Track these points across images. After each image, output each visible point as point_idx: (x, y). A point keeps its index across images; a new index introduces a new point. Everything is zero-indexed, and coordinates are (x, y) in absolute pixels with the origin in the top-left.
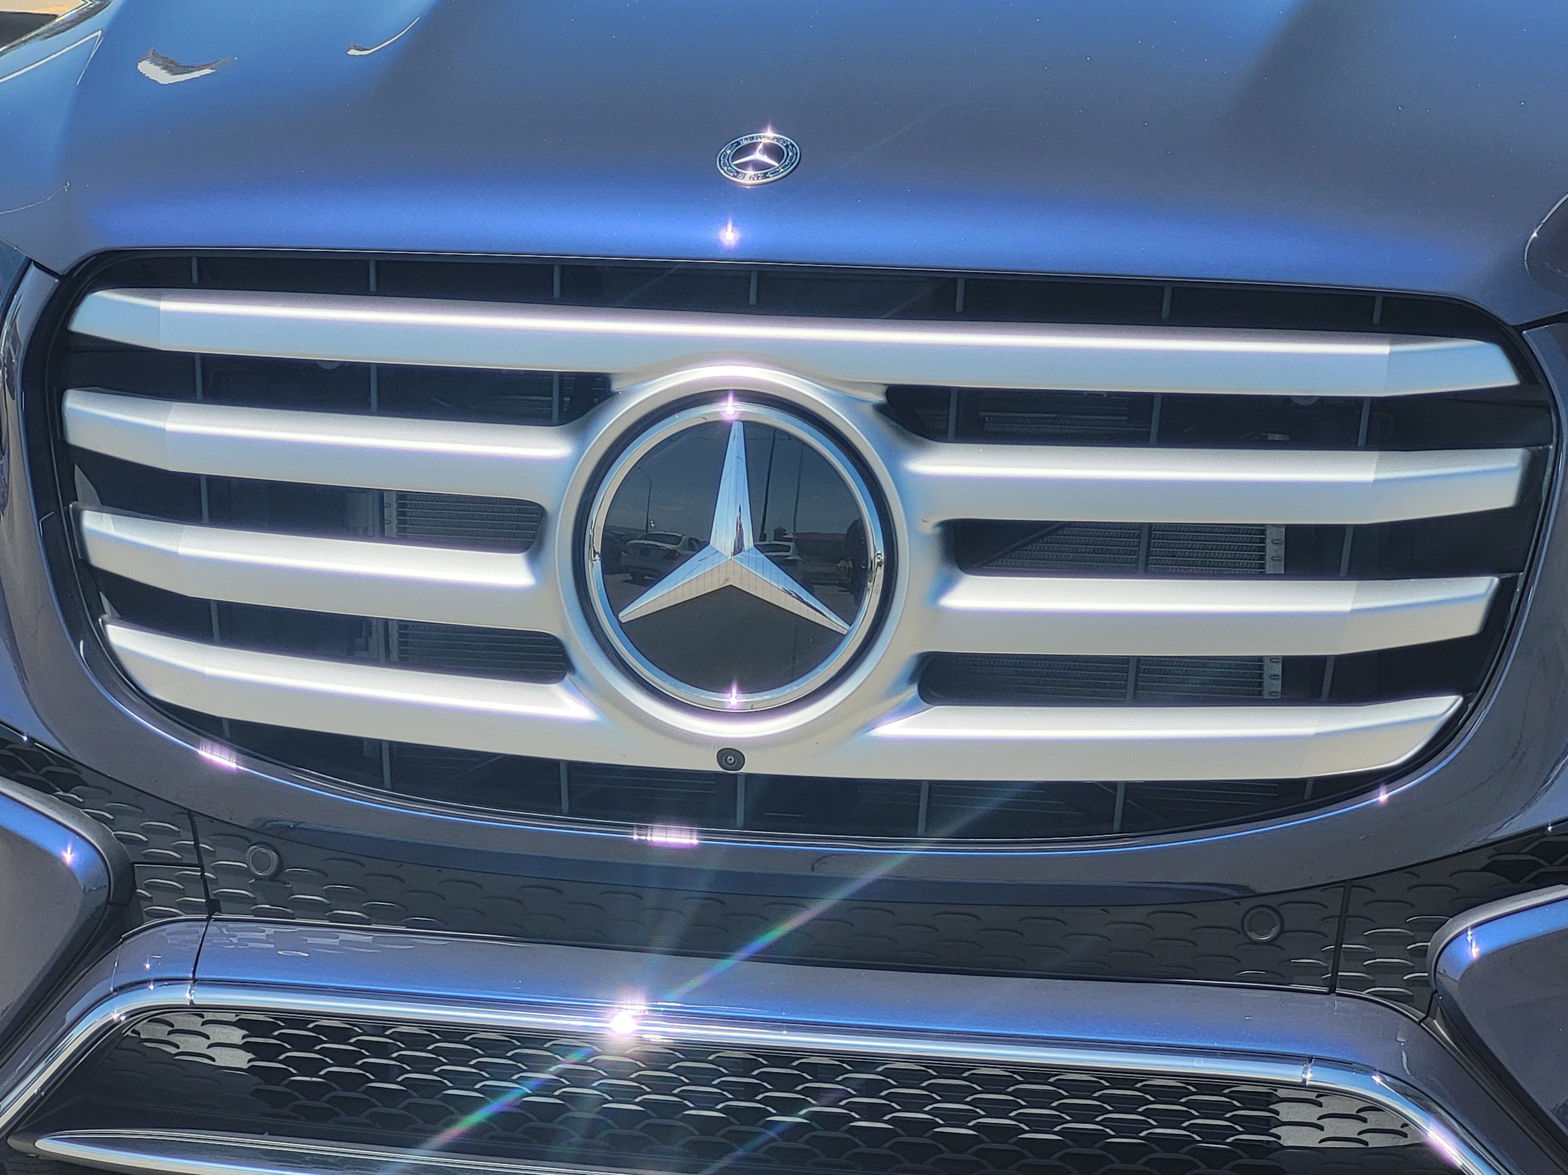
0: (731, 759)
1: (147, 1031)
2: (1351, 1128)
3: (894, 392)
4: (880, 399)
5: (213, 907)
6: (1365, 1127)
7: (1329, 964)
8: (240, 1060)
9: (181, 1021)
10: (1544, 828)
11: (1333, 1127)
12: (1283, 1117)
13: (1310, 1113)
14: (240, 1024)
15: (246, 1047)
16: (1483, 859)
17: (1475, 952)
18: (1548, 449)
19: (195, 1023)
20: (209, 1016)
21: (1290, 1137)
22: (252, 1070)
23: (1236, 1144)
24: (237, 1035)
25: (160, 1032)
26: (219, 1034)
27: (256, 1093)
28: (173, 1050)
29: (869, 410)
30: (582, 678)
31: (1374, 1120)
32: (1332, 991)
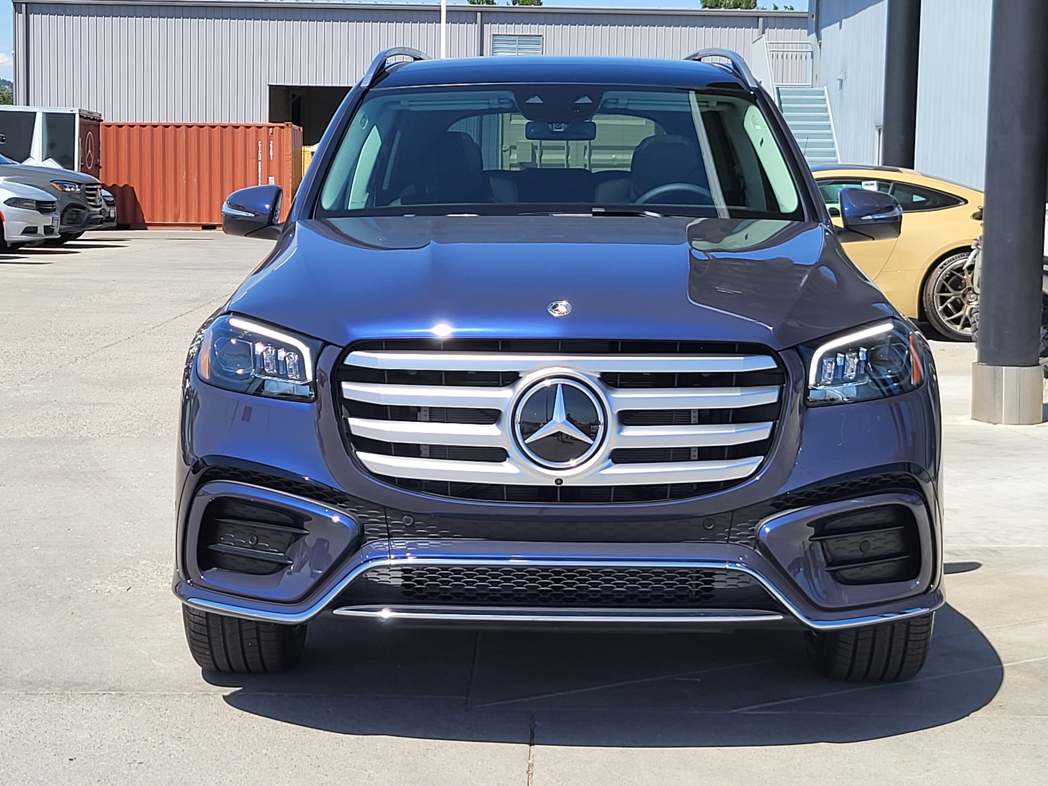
0: (559, 482)
1: (369, 575)
2: (734, 582)
3: (603, 374)
4: (599, 376)
5: (389, 536)
6: (738, 581)
7: (727, 535)
8: (400, 582)
9: (381, 571)
10: (786, 493)
11: (730, 582)
12: (716, 580)
13: (722, 578)
14: (402, 570)
15: (402, 578)
16: (770, 503)
17: (768, 530)
18: (783, 386)
19: (386, 571)
20: (392, 569)
21: (716, 586)
22: (403, 585)
23: (702, 588)
24: (400, 574)
25: (374, 575)
26: (393, 574)
27: (403, 592)
28: (377, 580)
29: (596, 380)
30: (512, 459)
31: (742, 579)
32: (728, 543)
